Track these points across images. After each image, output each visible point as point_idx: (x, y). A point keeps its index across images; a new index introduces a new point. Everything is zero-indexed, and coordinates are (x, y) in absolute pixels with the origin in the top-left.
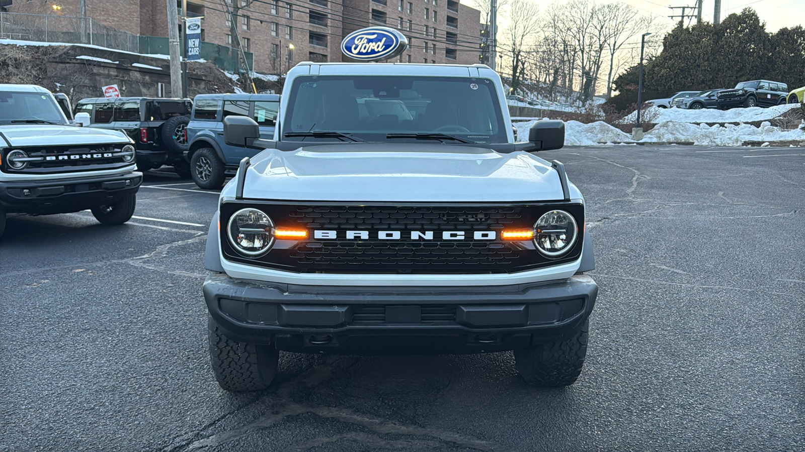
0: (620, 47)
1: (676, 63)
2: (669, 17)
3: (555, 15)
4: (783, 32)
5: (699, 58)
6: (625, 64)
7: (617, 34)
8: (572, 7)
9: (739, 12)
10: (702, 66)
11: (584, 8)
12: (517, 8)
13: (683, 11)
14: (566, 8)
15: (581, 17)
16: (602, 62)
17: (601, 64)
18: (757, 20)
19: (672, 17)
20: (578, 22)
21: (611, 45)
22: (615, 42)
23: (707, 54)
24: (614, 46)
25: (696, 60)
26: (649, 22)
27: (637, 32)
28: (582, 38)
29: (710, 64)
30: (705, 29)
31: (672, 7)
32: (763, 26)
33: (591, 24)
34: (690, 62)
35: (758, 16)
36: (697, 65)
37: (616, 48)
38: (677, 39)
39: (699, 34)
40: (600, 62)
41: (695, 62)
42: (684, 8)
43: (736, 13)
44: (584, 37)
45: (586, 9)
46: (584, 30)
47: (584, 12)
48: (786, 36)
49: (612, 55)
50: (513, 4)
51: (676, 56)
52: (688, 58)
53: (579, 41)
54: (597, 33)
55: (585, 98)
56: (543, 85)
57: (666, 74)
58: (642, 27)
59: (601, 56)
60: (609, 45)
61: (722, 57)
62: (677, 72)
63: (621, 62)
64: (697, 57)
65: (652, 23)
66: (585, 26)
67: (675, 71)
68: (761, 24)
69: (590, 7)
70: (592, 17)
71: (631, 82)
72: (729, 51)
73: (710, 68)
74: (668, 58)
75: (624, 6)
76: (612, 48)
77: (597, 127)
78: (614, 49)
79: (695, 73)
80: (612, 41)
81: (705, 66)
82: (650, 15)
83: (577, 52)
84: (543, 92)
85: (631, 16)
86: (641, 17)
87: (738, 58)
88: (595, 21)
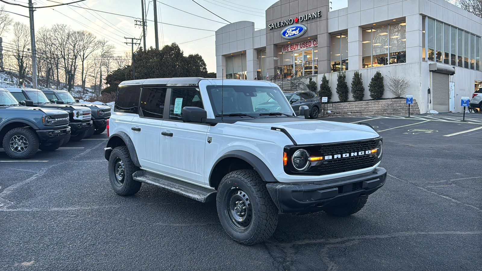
0: (87, 57)
1: (142, 70)
2: (125, 43)
3: (44, 35)
4: (191, 57)
5: (153, 68)
6: (92, 67)
7: (84, 50)
8: (55, 31)
9: (170, 44)
10: (156, 72)
11: (63, 32)
12: (18, 28)
13: (133, 41)
14: (51, 31)
15: (62, 37)
16: (77, 65)
17: (77, 67)
18: (179, 50)
19: (127, 43)
20: (60, 41)
21: (81, 55)
22: (84, 54)
23: (157, 66)
24: (83, 56)
25: (152, 69)
26: (104, 44)
27: (96, 49)
28: (63, 51)
29: (160, 71)
30: (155, 53)
31: (126, 37)
32: (182, 53)
33: (68, 43)
34: (149, 70)
35: (179, 47)
36: (153, 72)
37: (85, 57)
38: (141, 56)
39: (152, 55)
40: (76, 66)
41: (152, 70)
42: (133, 39)
43: (169, 45)
44: (64, 50)
45: (64, 33)
46: (64, 46)
47: (63, 35)
48: (193, 59)
49: (83, 62)
50: (15, 25)
51: (142, 66)
52: (148, 68)
53: (61, 52)
54: (71, 47)
55: (69, 87)
56: (41, 78)
57: (138, 75)
58: (99, 46)
59: (76, 62)
60: (80, 56)
61: (165, 68)
62: (143, 75)
63: (89, 66)
64: (153, 67)
65: (105, 45)
66: (64, 43)
67: (142, 75)
68: (181, 52)
69: (67, 32)
70: (68, 38)
71: (117, 79)
72: (168, 65)
73: (160, 74)
74: (137, 67)
75: (87, 34)
76: (82, 57)
77: (113, 105)
78: (83, 58)
79: (152, 75)
80: (82, 53)
81: (157, 72)
82: (103, 40)
83: (59, 58)
84: (41, 82)
85: (92, 39)
86: (98, 40)
87: (173, 69)
88: (70, 41)
